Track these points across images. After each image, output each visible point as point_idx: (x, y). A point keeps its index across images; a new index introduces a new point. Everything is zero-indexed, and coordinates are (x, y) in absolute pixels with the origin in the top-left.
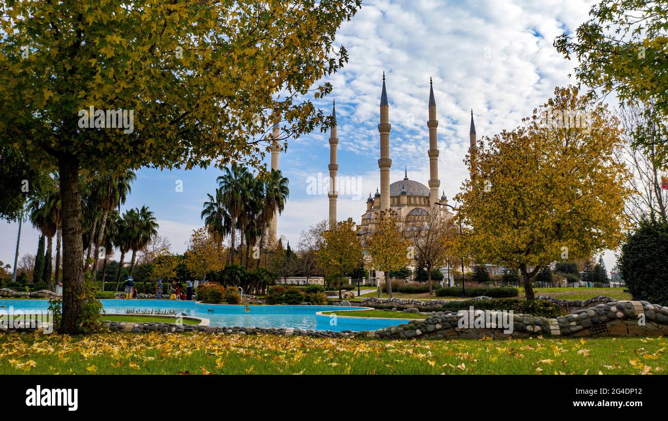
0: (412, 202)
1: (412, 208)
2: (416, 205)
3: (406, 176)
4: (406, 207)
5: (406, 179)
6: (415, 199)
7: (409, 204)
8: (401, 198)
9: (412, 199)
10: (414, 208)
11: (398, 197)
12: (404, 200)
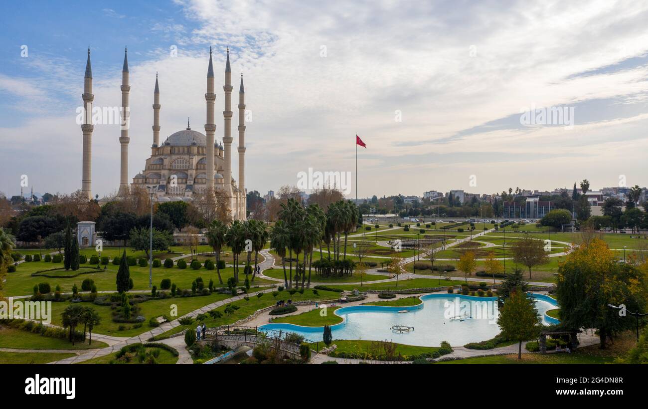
0: (201, 152)
1: (200, 157)
2: (203, 154)
3: (189, 126)
4: (196, 156)
5: (188, 129)
6: (202, 149)
7: (198, 154)
8: (192, 148)
9: (200, 149)
10: (202, 157)
11: (189, 147)
12: (195, 150)
